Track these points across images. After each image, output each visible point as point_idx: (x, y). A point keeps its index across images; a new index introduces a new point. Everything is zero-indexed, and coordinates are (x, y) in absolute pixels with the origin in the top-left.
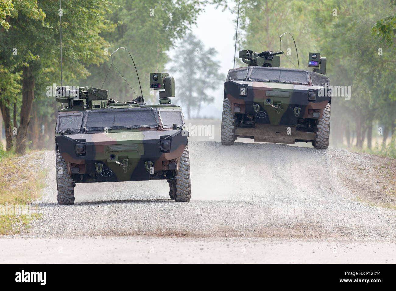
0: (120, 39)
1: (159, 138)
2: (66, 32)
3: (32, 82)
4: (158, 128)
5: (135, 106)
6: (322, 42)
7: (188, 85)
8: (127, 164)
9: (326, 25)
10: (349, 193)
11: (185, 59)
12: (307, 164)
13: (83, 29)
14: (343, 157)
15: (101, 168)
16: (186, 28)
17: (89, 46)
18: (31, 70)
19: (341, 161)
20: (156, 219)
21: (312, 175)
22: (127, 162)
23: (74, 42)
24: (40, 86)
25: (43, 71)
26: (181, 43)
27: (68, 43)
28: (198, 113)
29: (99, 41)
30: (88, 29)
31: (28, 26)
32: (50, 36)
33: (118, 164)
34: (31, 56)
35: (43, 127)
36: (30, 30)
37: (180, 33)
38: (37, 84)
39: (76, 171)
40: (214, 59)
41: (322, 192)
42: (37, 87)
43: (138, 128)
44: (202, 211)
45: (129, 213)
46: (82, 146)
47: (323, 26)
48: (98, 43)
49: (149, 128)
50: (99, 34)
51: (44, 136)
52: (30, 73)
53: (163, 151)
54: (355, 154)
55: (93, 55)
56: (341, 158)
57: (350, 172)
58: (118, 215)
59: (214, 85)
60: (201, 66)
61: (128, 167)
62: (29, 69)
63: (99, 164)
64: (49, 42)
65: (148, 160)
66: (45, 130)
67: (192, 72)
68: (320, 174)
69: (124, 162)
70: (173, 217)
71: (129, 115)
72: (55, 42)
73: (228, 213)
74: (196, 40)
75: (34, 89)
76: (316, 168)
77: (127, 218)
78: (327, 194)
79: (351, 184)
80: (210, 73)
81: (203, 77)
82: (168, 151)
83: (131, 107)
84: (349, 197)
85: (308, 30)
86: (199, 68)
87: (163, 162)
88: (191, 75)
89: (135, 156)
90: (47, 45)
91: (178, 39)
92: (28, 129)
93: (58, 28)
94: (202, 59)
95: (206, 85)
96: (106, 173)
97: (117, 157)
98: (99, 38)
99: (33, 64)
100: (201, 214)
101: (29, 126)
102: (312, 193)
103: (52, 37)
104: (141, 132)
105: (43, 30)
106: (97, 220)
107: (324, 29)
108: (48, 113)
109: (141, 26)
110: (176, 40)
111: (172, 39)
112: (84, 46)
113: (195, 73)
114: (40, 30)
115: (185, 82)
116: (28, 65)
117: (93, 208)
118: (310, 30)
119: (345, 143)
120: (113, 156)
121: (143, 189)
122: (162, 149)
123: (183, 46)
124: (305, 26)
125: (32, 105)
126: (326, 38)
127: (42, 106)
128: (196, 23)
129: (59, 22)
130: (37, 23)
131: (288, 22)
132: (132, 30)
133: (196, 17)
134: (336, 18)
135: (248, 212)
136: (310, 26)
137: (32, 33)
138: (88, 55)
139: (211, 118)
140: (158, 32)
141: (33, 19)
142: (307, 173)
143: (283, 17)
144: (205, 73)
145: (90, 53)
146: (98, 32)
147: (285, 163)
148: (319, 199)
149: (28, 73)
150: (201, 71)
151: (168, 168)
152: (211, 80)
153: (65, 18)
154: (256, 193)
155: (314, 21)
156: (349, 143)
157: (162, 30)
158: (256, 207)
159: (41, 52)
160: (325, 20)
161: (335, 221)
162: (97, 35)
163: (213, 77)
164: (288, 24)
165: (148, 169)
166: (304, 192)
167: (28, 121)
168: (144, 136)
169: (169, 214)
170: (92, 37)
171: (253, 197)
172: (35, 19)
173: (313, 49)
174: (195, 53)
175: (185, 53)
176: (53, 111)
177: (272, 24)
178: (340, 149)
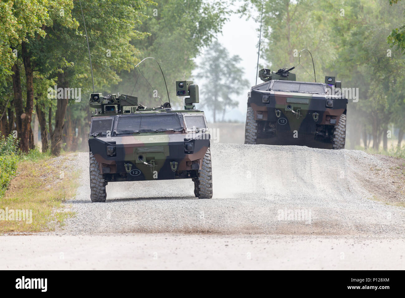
0: (150, 47)
1: (183, 141)
2: (98, 40)
4: (183, 131)
5: (162, 111)
6: (340, 50)
7: (213, 90)
8: (154, 164)
9: (344, 33)
10: (366, 192)
11: (211, 65)
12: (325, 165)
13: (114, 38)
15: (130, 168)
16: (212, 36)
17: (120, 53)
18: (66, 76)
19: (359, 162)
20: (184, 217)
21: (331, 176)
22: (154, 163)
25: (77, 77)
26: (208, 51)
27: (99, 51)
28: (223, 117)
29: (130, 49)
30: (120, 37)
31: (63, 35)
32: (84, 44)
33: (146, 164)
34: (65, 63)
35: (77, 130)
36: (65, 38)
37: (206, 41)
39: (108, 171)
40: (238, 65)
41: (340, 192)
43: (164, 131)
44: (227, 210)
45: (158, 211)
46: (113, 148)
47: (341, 34)
48: (128, 51)
49: (175, 131)
50: (130, 42)
51: (78, 138)
52: (65, 79)
53: (187, 153)
54: (372, 155)
55: (124, 62)
56: (359, 159)
57: (366, 172)
58: (148, 213)
59: (239, 91)
60: (226, 72)
61: (155, 167)
62: (63, 76)
63: (128, 164)
64: (82, 50)
65: (173, 160)
66: (79, 133)
67: (217, 78)
69: (151, 162)
70: (200, 215)
71: (156, 119)
74: (221, 48)
76: (335, 169)
77: (157, 216)
78: (345, 193)
79: (367, 183)
80: (234, 79)
81: (228, 82)
82: (191, 153)
83: (158, 112)
84: (365, 197)
85: (327, 38)
86: (224, 74)
87: (187, 162)
88: (217, 81)
89: (162, 157)
90: (81, 52)
91: (205, 46)
92: (62, 131)
93: (90, 37)
94: (227, 66)
95: (231, 90)
96: (135, 173)
97: (144, 158)
98: (130, 46)
99: (67, 70)
101: (63, 129)
102: (331, 192)
104: (166, 135)
105: (77, 38)
106: (128, 218)
107: (342, 37)
108: (81, 116)
109: (170, 34)
110: (202, 47)
111: (198, 47)
112: (116, 54)
113: (220, 79)
114: (74, 38)
115: (211, 87)
116: (63, 72)
117: (124, 207)
118: (329, 38)
119: (362, 145)
120: (141, 157)
122: (186, 150)
123: (209, 54)
124: (324, 34)
125: (66, 109)
126: (344, 46)
127: (75, 110)
128: (221, 32)
129: (92, 31)
130: (71, 32)
131: (308, 31)
132: (161, 38)
133: (221, 26)
134: (354, 27)
135: (270, 210)
136: (329, 34)
137: (66, 41)
138: (119, 62)
139: (236, 122)
140: (186, 40)
141: (67, 28)
142: (326, 173)
143: (303, 26)
144: (230, 79)
145: (121, 60)
146: (129, 40)
147: (305, 164)
148: (337, 198)
149: (63, 79)
150: (226, 77)
151: (192, 168)
152: (235, 85)
153: (98, 27)
154: (278, 193)
155: (333, 29)
156: (365, 145)
157: (189, 38)
158: (278, 205)
159: (75, 59)
160: (344, 29)
161: (353, 219)
162: (127, 43)
163: (238, 83)
164: (308, 32)
165: (174, 169)
166: (323, 192)
167: (63, 125)
168: (170, 139)
169: (196, 212)
170: (123, 45)
171: (275, 197)
172: (69, 28)
173: (332, 56)
174: (221, 60)
175: (211, 60)
176: (87, 115)
177: (293, 32)
178: (357, 151)
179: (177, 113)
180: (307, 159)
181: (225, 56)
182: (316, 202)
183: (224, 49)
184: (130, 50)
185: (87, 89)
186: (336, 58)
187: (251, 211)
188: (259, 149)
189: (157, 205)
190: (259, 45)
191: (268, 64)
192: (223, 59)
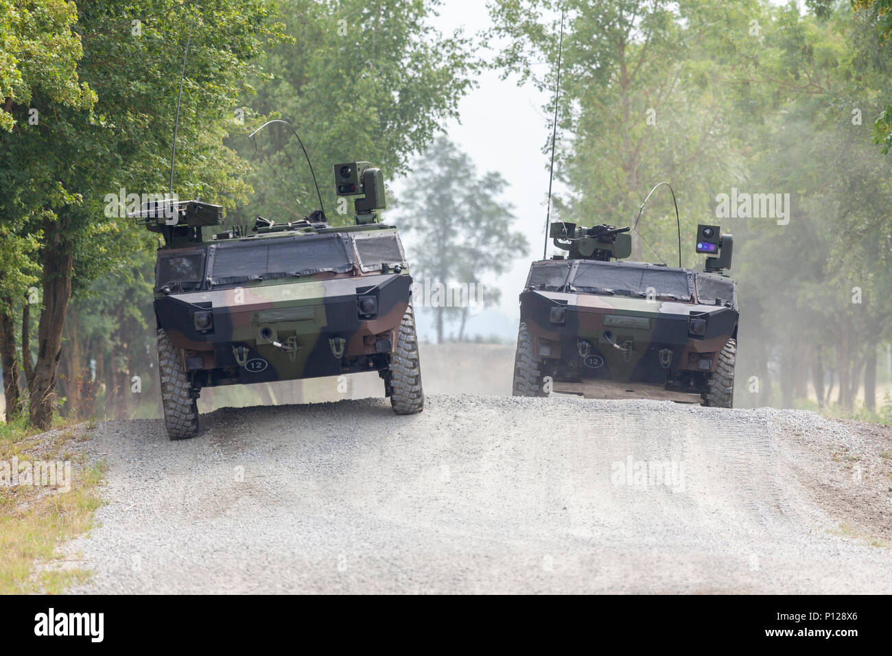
0: (275, 153)
1: (354, 292)
2: (145, 137)
3: (67, 258)
4: (353, 272)
5: (307, 231)
6: (755, 157)
7: (437, 261)
8: (295, 346)
9: (764, 116)
10: (821, 514)
11: (430, 198)
12: (720, 448)
13: (186, 132)
14: (806, 431)
15: (245, 356)
16: (433, 125)
17: (200, 170)
18: (65, 228)
19: (803, 440)
20: (363, 582)
21: (735, 475)
22: (295, 343)
23: (164, 161)
24: (86, 266)
25: (92, 229)
26: (421, 162)
27: (150, 163)
28: (462, 328)
29: (226, 158)
30: (200, 129)
31: (57, 124)
32: (109, 147)
33: (278, 347)
34: (63, 194)
35: (93, 362)
36: (61, 133)
37: (419, 136)
38: (78, 262)
39: (197, 365)
40: (498, 198)
41: (756, 515)
42: (79, 270)
43: (314, 274)
44: (473, 563)
45: (299, 567)
46: (206, 315)
47: (758, 118)
48: (221, 163)
49: (335, 273)
50: (226, 141)
51: (96, 385)
52: (62, 236)
53: (363, 317)
54: (836, 423)
55: (211, 190)
56: (804, 432)
57: (823, 466)
58: (273, 572)
59: (499, 261)
60: (467, 215)
61: (298, 350)
62: (58, 227)
63: (240, 348)
64: (106, 161)
65: (335, 335)
66: (98, 373)
67: (447, 231)
68: (753, 472)
69: (289, 342)
70: (405, 576)
71: (294, 250)
72: (122, 162)
73: (535, 566)
74: (456, 155)
75: (72, 273)
76: (743, 457)
77: (295, 578)
78: (770, 519)
79: (827, 495)
80: (489, 233)
81: (473, 241)
82: (373, 317)
83: (299, 233)
84: (821, 527)
85: (723, 129)
86: (463, 221)
87: (365, 337)
88: (445, 237)
89: (311, 330)
90: (102, 167)
91: (416, 151)
92: (57, 368)
93: (126, 128)
94: (470, 200)
95: (480, 261)
96: (255, 366)
97: (274, 334)
98: (225, 151)
99: (68, 214)
100: (470, 567)
101: (58, 363)
102: (734, 517)
103: (112, 149)
104: (318, 283)
105: (91, 133)
107: (759, 126)
108: (104, 330)
109: (326, 123)
110: (408, 154)
111: (398, 153)
112: (190, 171)
113: (454, 234)
114: (84, 132)
115: (431, 254)
116: (56, 217)
118: (727, 128)
119: (813, 397)
120: (266, 332)
121: (332, 509)
122: (361, 313)
123: (423, 170)
124: (715, 118)
125: (65, 311)
126: (765, 148)
127: (89, 314)
128: (457, 114)
129: (129, 113)
130: (77, 117)
131: (675, 110)
132: (306, 132)
133: (456, 98)
134: (788, 99)
135: (582, 562)
136: (727, 118)
137: (65, 139)
138: (197, 191)
139: (494, 341)
140: (367, 136)
141: (68, 105)
142: (723, 469)
143: (663, 98)
144: (479, 233)
145: (204, 187)
146: (223, 135)
147: (669, 445)
148: (750, 532)
149: (57, 235)
150: (469, 226)
151: (375, 349)
152: (492, 248)
153: (145, 104)
154: (602, 519)
155: (737, 106)
156: (820, 397)
157: (376, 132)
158: (602, 550)
159: (87, 185)
160: (763, 105)
161: (790, 582)
162: (218, 143)
163: (498, 242)
164: (674, 114)
165: (338, 354)
166: (714, 515)
167: (58, 351)
168: (326, 290)
169: (394, 569)
170: (207, 149)
171: (595, 528)
172: (72, 107)
173: (735, 174)
174: (455, 185)
175: (429, 185)
176: (117, 326)
177: (637, 114)
178: (799, 413)
179: (340, 234)
180: (674, 433)
181: (465, 174)
182: (697, 541)
183: (464, 156)
184: (225, 161)
185: (117, 260)
186: (745, 177)
187: (532, 563)
188: (552, 407)
189: (296, 551)
190: (550, 146)
191: (575, 195)
192: (461, 181)
